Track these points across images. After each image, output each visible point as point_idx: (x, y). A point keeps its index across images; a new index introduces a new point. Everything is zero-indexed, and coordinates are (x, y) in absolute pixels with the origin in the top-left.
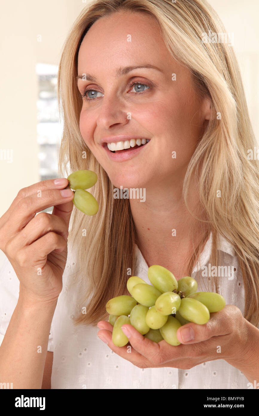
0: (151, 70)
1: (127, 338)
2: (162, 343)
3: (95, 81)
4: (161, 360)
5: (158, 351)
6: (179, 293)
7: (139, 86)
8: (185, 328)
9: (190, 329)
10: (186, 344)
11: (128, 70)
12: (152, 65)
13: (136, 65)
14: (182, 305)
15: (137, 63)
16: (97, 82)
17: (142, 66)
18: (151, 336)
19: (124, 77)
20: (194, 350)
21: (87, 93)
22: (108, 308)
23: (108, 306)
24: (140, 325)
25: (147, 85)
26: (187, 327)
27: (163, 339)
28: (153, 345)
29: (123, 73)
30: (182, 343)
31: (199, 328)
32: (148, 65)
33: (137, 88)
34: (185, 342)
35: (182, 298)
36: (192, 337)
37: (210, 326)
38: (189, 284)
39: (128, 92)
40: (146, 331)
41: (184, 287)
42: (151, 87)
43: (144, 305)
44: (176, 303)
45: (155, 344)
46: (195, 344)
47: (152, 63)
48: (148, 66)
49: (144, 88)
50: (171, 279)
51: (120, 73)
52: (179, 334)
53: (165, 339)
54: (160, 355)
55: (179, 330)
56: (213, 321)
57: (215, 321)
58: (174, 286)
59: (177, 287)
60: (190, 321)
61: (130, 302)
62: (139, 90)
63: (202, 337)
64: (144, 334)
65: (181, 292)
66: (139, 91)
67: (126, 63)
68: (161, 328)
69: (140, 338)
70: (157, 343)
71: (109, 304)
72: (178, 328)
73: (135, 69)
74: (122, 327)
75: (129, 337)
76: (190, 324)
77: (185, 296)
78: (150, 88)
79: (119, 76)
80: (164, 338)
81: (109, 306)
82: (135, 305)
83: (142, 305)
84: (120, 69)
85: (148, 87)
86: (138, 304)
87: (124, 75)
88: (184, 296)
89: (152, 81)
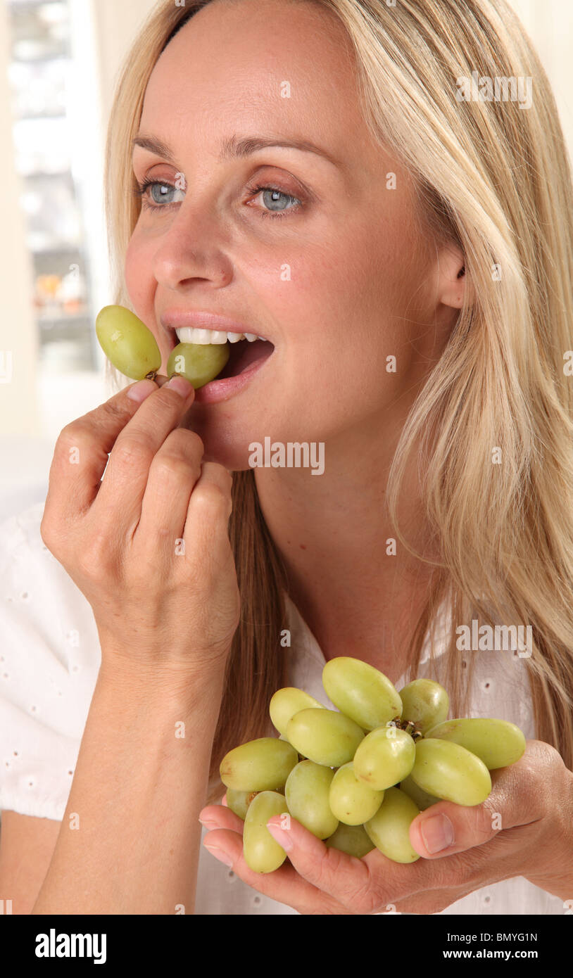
0: (311, 155)
1: (283, 850)
2: (371, 858)
3: (169, 158)
4: (374, 902)
5: (366, 880)
6: (408, 727)
7: (276, 196)
8: (429, 817)
9: (442, 820)
10: (434, 858)
11: (251, 145)
12: (315, 143)
13: (273, 137)
14: (419, 759)
15: (278, 133)
16: (173, 162)
17: (288, 141)
18: (343, 842)
19: (241, 163)
20: (453, 870)
21: (150, 188)
22: (227, 774)
23: (226, 771)
24: (314, 817)
25: (295, 195)
26: (434, 816)
27: (373, 847)
28: (352, 866)
29: (238, 152)
30: (425, 856)
31: (465, 814)
32: (305, 142)
33: (269, 199)
34: (431, 855)
35: (415, 737)
36: (449, 840)
37: (491, 807)
38: (428, 699)
39: (245, 203)
40: (330, 829)
41: (418, 710)
42: (303, 203)
43: (320, 763)
44: (404, 754)
45: (356, 861)
46: (455, 854)
47: (316, 140)
48: (303, 145)
49: (287, 204)
50: (382, 689)
51: (230, 151)
52: (416, 835)
53: (378, 847)
54: (370, 889)
55: (415, 823)
56: (497, 792)
57: (502, 791)
58: (394, 708)
59: (400, 710)
60: (441, 797)
61: (281, 757)
62: (274, 204)
63: (473, 838)
64: (325, 837)
65: (412, 724)
66: (272, 209)
67: (249, 128)
68: (368, 823)
69: (317, 851)
70: (361, 856)
71: (227, 763)
72: (412, 819)
73: (269, 148)
74: (269, 825)
75: (288, 848)
76: (443, 805)
77: (423, 733)
78: (300, 204)
79: (227, 156)
80: (376, 845)
81: (229, 769)
82: (296, 764)
83: (313, 762)
84: (233, 140)
85: (296, 202)
86: (301, 758)
87: (239, 158)
88: (419, 733)
89: (310, 185)
